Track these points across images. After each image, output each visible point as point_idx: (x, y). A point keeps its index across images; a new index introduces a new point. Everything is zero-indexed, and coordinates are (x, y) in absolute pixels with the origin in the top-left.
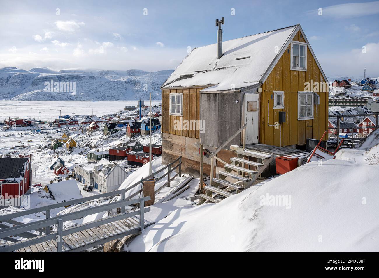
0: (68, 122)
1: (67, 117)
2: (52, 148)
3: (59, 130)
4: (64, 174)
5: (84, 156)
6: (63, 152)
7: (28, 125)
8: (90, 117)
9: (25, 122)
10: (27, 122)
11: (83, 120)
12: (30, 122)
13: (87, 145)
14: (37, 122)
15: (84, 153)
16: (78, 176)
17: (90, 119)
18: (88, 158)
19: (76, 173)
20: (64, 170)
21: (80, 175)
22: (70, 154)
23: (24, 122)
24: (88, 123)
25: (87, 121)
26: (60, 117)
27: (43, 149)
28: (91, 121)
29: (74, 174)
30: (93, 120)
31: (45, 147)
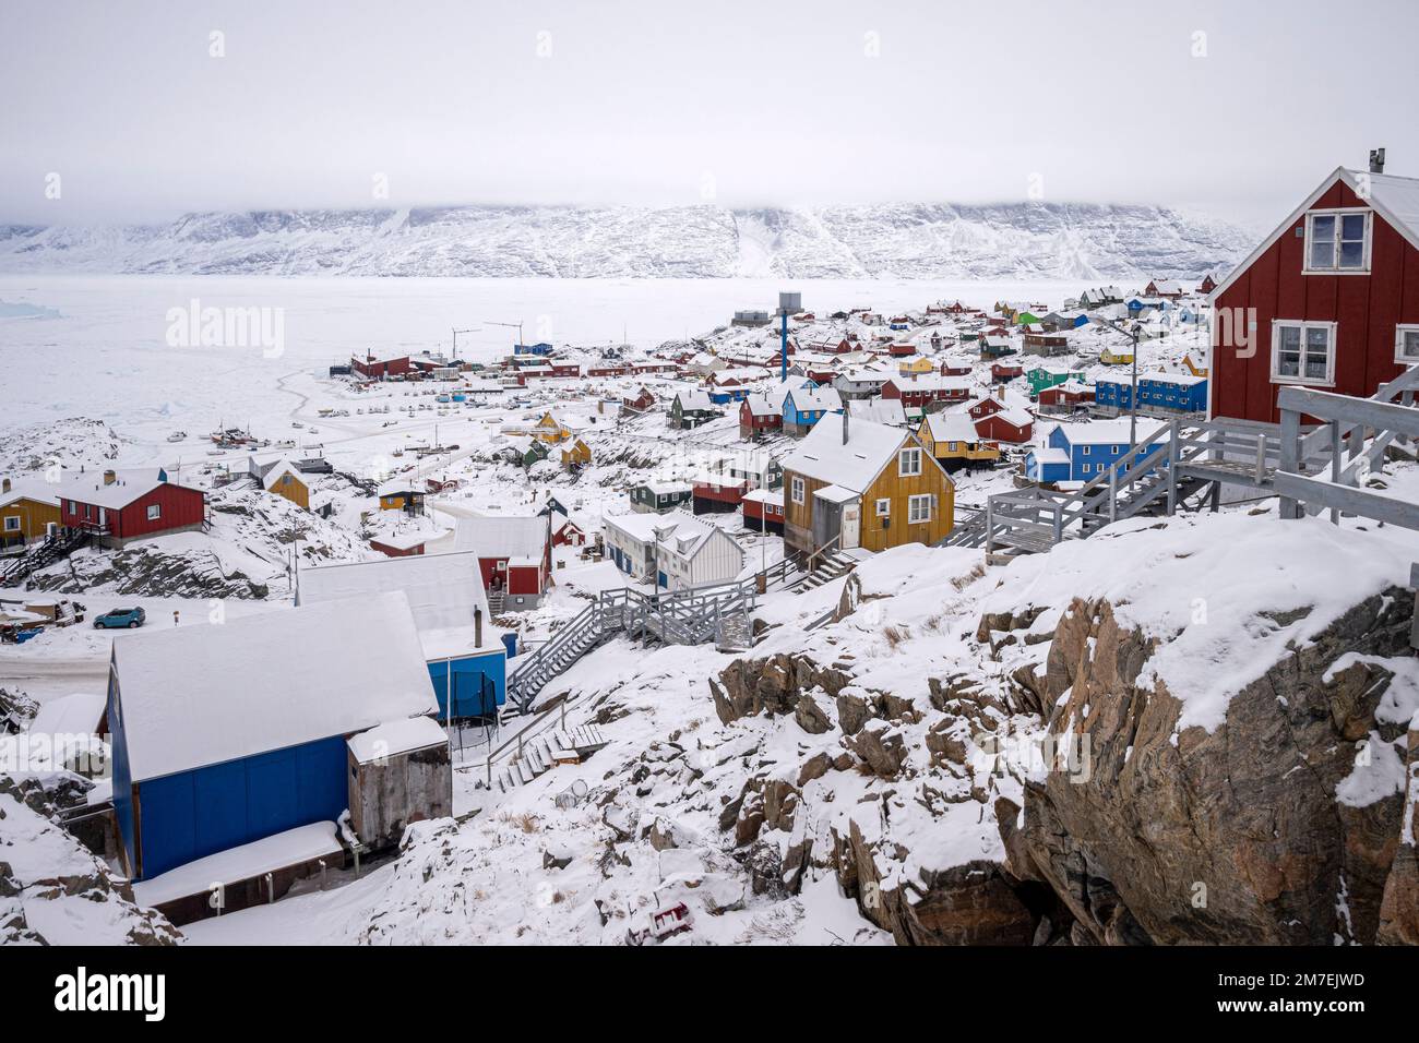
0: (547, 368)
1: (543, 349)
2: (520, 461)
3: (522, 393)
4: (570, 542)
5: (615, 490)
6: (553, 477)
7: (423, 376)
8: (616, 352)
9: (414, 366)
10: (421, 366)
11: (594, 361)
12: (429, 367)
13: (620, 458)
14: (450, 365)
15: (614, 482)
16: (612, 550)
17: (617, 356)
18: (632, 500)
19: (605, 542)
20: (572, 532)
21: (617, 549)
22: (573, 482)
23: (411, 366)
24: (613, 373)
25: (607, 364)
26: (518, 349)
27: (487, 461)
28: (619, 363)
29: (602, 546)
30: (629, 361)
31: (496, 457)
